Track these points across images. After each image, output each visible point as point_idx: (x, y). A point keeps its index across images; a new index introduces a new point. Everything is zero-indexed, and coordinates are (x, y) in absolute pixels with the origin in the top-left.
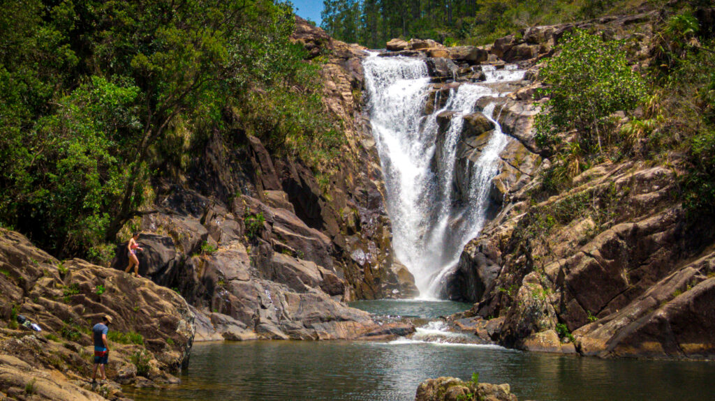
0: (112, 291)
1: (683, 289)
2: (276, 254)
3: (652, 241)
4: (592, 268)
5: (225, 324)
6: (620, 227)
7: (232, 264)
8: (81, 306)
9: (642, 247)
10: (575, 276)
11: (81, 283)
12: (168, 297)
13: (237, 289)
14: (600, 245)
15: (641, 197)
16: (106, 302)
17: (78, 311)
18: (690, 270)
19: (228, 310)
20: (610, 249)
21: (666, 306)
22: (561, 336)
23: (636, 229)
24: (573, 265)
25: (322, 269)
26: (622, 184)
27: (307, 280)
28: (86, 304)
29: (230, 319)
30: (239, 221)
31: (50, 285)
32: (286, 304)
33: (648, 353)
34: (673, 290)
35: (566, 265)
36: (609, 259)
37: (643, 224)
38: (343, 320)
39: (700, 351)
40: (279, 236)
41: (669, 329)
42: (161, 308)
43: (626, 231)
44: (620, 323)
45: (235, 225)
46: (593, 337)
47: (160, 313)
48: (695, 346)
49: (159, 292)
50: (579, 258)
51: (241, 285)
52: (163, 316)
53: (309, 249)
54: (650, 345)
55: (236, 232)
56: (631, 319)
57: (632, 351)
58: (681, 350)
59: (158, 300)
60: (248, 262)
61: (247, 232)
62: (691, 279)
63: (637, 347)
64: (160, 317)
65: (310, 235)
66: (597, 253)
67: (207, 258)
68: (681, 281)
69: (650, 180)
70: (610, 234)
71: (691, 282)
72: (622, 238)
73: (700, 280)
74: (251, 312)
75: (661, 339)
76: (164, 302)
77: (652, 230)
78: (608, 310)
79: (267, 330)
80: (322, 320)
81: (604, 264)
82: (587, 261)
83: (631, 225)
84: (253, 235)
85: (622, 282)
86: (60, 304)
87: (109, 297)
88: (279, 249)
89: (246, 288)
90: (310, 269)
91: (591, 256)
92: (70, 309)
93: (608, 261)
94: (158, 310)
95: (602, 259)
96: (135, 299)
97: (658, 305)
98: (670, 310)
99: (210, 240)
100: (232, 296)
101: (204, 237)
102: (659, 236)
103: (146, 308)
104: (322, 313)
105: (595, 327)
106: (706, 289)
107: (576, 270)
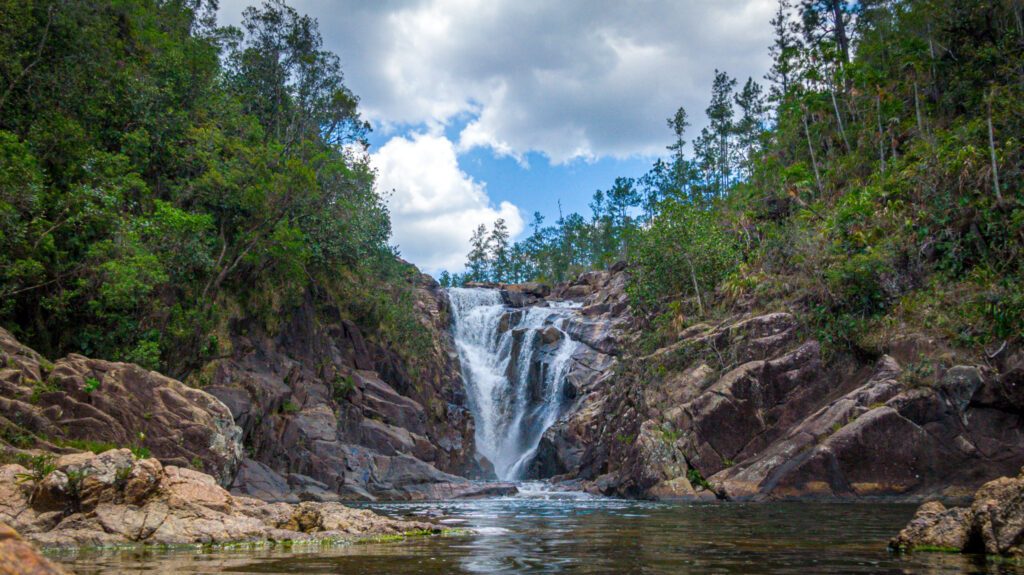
0: (113, 389)
1: (844, 421)
2: (366, 420)
3: (787, 379)
4: (724, 406)
5: (304, 485)
6: (751, 365)
7: (315, 424)
8: (56, 407)
9: (776, 385)
10: (706, 417)
11: (65, 377)
12: (203, 403)
13: (319, 449)
14: (730, 384)
15: (762, 340)
16: (99, 404)
17: (51, 415)
18: (847, 402)
19: (310, 470)
20: (741, 388)
21: (828, 440)
22: (694, 483)
23: (768, 367)
24: (702, 405)
25: (414, 435)
26: (739, 331)
27: (399, 445)
28: (65, 405)
29: (309, 479)
30: (328, 385)
31: (14, 378)
32: (375, 468)
33: (813, 494)
34: (831, 424)
35: (694, 407)
36: (742, 399)
37: (775, 362)
38: (438, 482)
39: (874, 492)
40: (371, 403)
41: (836, 465)
42: (190, 415)
43: (758, 369)
44: (773, 462)
45: (323, 389)
46: (742, 482)
47: (186, 422)
48: (868, 486)
49: (189, 395)
50: (707, 400)
51: (325, 445)
52: (189, 426)
53: (402, 416)
54: (817, 486)
55: (323, 395)
56: (786, 457)
57: (794, 492)
58: (853, 490)
59: (185, 405)
60: (335, 424)
61: (335, 395)
62: (851, 411)
63: (800, 488)
64: (184, 427)
65: (402, 402)
66: (729, 392)
67: (289, 417)
68: (840, 414)
69: (768, 324)
70: (741, 373)
71: (850, 415)
72: (753, 376)
73: (863, 412)
74: (335, 474)
75: (830, 479)
76: (196, 410)
77: (786, 367)
78: (744, 454)
79: (352, 491)
80: (414, 482)
81: (736, 404)
82: (717, 401)
83: (762, 363)
84: (342, 397)
85: (757, 423)
86: (22, 404)
87: (107, 398)
88: (370, 415)
89: (330, 449)
90: (402, 435)
91: (722, 394)
92: (37, 411)
93: (741, 401)
94: (183, 418)
95: (733, 398)
96: (149, 402)
97: (816, 440)
98: (833, 445)
99: (295, 400)
100: (314, 457)
101: (289, 395)
102: (794, 374)
103: (164, 414)
104: (415, 475)
105: (736, 471)
106: (875, 418)
107: (706, 411)
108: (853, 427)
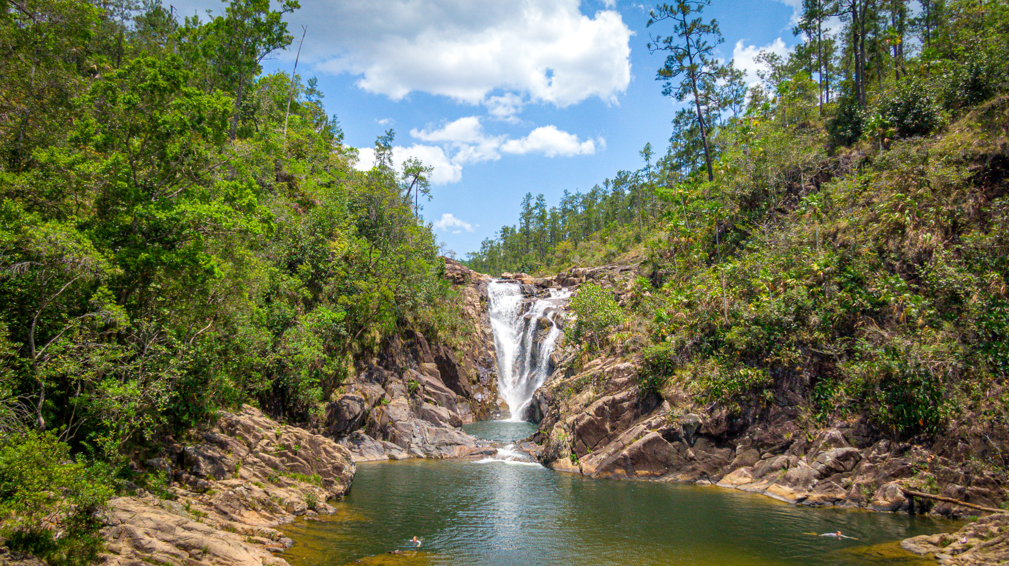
0: (305, 448)
1: (637, 438)
2: (425, 403)
3: (622, 407)
4: (590, 422)
5: (390, 449)
6: (605, 399)
7: (397, 412)
8: (284, 458)
9: (617, 410)
10: (581, 426)
11: (286, 443)
12: (340, 451)
13: (400, 427)
14: (594, 409)
15: (618, 380)
16: (300, 456)
17: (283, 461)
18: (641, 427)
19: (394, 440)
20: (600, 411)
21: (628, 448)
22: (573, 461)
23: (614, 399)
24: (580, 420)
25: (450, 412)
26: (608, 372)
27: (442, 419)
28: (288, 457)
29: (393, 445)
30: (405, 385)
31: (267, 444)
32: (428, 434)
33: (618, 475)
34: (632, 438)
35: (576, 419)
37: (618, 397)
38: (458, 444)
39: (646, 475)
40: (428, 393)
41: (629, 462)
42: (334, 458)
43: (608, 401)
44: (603, 456)
45: (402, 387)
46: (589, 464)
47: (333, 461)
48: (643, 472)
50: (583, 416)
51: (402, 424)
52: (335, 463)
53: (444, 400)
54: (619, 471)
55: (403, 391)
56: (609, 455)
57: (609, 474)
58: (636, 474)
59: (333, 452)
60: (408, 409)
61: (409, 391)
62: (642, 432)
63: (612, 472)
64: (333, 463)
65: (445, 392)
66: (593, 413)
67: (384, 408)
68: (637, 433)
69: (623, 370)
70: (600, 403)
71: (642, 434)
72: (606, 405)
73: (647, 433)
74: (407, 440)
75: (625, 468)
76: (337, 454)
77: (623, 400)
78: (598, 446)
79: (413, 452)
80: (447, 444)
81: (596, 420)
82: (587, 418)
83: (611, 397)
84: (412, 393)
85: (606, 431)
86: (272, 457)
87: (302, 452)
88: (427, 400)
89: (404, 426)
90: (444, 412)
91: (590, 415)
92: (277, 460)
93: (599, 418)
94: (332, 459)
95: (595, 417)
96: (319, 453)
97: (623, 448)
98: (630, 450)
99: (387, 397)
100: (396, 431)
101: (383, 396)
102: (626, 404)
103: (325, 458)
104: (447, 441)
105: (591, 457)
106: (649, 439)
107: (581, 423)
108: (638, 443)
